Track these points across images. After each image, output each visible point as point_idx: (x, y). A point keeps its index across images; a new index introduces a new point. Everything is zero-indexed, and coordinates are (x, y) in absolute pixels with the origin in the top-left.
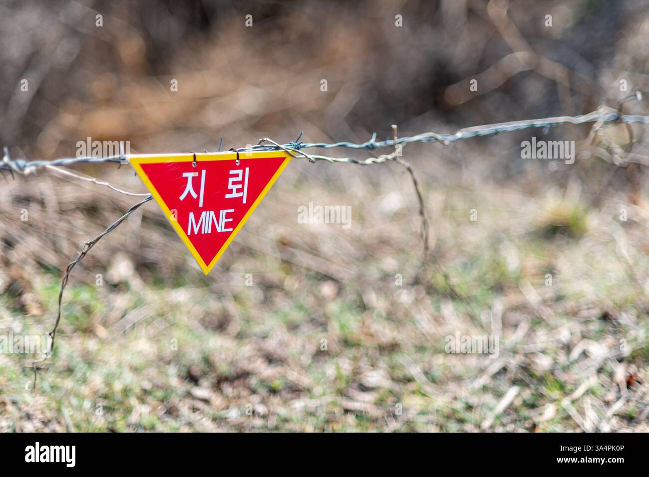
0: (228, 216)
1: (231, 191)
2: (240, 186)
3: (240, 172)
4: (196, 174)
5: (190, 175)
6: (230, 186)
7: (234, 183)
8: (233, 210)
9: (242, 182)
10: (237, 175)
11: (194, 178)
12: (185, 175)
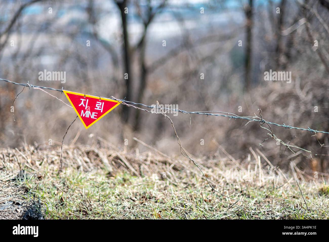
0: (95, 114)
1: (97, 108)
2: (100, 107)
3: (101, 103)
4: (85, 100)
5: (83, 100)
6: (97, 106)
7: (98, 106)
8: (97, 113)
9: (101, 106)
10: (99, 104)
11: (84, 101)
12: (81, 99)
